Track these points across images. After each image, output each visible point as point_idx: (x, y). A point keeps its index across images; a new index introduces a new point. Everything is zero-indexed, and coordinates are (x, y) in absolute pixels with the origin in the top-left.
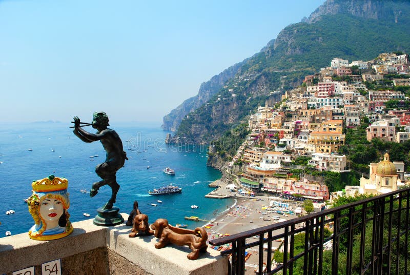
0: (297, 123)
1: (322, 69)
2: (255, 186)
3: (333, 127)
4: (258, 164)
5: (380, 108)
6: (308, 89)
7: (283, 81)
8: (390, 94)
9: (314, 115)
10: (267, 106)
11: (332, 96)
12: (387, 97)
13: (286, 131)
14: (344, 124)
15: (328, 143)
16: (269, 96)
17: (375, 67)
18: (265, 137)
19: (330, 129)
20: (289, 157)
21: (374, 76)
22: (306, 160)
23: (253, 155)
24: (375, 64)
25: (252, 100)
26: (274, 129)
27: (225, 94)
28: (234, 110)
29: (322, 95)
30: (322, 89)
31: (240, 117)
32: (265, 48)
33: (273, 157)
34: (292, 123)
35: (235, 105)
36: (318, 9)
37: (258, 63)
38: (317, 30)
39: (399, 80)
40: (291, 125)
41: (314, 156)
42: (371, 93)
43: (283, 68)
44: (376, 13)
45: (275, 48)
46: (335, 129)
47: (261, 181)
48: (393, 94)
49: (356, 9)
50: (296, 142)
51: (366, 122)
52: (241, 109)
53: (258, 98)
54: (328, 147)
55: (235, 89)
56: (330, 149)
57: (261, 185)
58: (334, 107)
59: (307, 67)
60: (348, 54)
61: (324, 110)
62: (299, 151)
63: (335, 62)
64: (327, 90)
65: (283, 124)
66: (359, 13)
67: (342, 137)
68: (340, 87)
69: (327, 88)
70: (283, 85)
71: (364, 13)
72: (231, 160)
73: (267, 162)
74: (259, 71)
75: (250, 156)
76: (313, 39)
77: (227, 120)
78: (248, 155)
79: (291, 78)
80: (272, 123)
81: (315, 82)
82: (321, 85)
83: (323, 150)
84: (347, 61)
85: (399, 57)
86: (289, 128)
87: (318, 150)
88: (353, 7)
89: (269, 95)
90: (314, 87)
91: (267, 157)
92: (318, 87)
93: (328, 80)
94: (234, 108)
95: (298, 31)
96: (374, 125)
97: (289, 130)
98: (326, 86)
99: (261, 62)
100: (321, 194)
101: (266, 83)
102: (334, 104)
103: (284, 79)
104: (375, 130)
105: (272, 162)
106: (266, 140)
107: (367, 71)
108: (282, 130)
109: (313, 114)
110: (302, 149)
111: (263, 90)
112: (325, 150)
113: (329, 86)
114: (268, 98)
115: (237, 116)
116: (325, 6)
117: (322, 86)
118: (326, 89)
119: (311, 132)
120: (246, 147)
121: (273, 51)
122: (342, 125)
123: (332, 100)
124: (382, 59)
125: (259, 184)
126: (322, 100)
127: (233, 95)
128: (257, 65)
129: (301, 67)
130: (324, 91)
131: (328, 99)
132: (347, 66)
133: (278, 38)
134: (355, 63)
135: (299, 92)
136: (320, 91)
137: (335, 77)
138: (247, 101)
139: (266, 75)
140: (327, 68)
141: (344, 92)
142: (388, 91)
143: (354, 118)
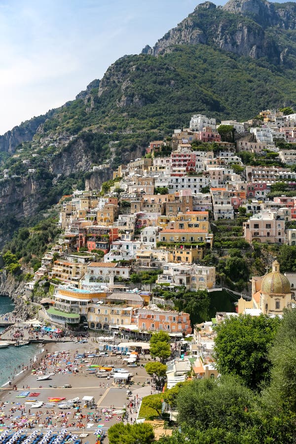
0: (139, 216)
1: (177, 131)
2: (73, 320)
3: (194, 222)
4: (77, 283)
5: (263, 193)
6: (154, 162)
7: (113, 150)
8: (276, 172)
9: (165, 204)
10: (87, 189)
11: (191, 173)
12: (271, 176)
13: (123, 228)
14: (211, 217)
15: (188, 247)
16: (92, 173)
17: (254, 131)
18: (87, 239)
19: (190, 226)
20: (127, 270)
21: (253, 144)
22: (155, 274)
23: (69, 269)
24: (253, 126)
25: (62, 178)
26: (102, 226)
27: (17, 168)
28: (32, 195)
29: (177, 173)
30: (177, 163)
31: (43, 207)
32: (84, 93)
33: (101, 272)
34: (131, 216)
35: (33, 187)
36: (169, 33)
37: (72, 117)
38: (167, 69)
39: (288, 152)
40: (128, 219)
41: (168, 268)
42: (249, 169)
43: (115, 128)
44: (254, 48)
45: (100, 94)
46: (197, 226)
47: (84, 312)
48: (281, 173)
49: (226, 40)
50: (138, 246)
51: (242, 214)
52: (45, 193)
53: (72, 176)
54: (188, 253)
55: (33, 161)
56: (190, 256)
57: (83, 318)
58: (195, 192)
59: (153, 128)
60: (214, 109)
61: (181, 196)
62: (142, 260)
63: (197, 120)
64: (185, 165)
65: (116, 219)
66: (230, 45)
67: (209, 237)
68: (205, 161)
69: (185, 161)
70: (114, 156)
71: (237, 46)
72: (30, 278)
73: (92, 280)
74: (75, 131)
75: (64, 271)
76: (161, 83)
77: (22, 211)
78: (61, 268)
79: (127, 145)
80: (99, 216)
81: (165, 152)
82: (175, 156)
83: (179, 258)
84: (214, 120)
85: (287, 117)
86: (125, 224)
87: (172, 258)
88: (222, 36)
89: (90, 171)
90: (165, 160)
91: (92, 271)
92: (171, 159)
93: (186, 149)
94: (32, 192)
95: (137, 69)
96: (254, 218)
97: (127, 228)
98: (182, 158)
99: (76, 117)
100: (180, 327)
101: (85, 152)
102: (195, 186)
103: (113, 146)
104: (256, 226)
105: (100, 280)
106: (89, 243)
107: (243, 137)
108: (114, 227)
109: (163, 201)
110: (148, 257)
111: (83, 163)
112: (183, 259)
113: (187, 158)
114: (89, 177)
115: (37, 206)
116: (179, 30)
117: (177, 158)
118: (182, 163)
119: (161, 230)
120: (56, 257)
121: (98, 101)
122: (207, 218)
123: (192, 178)
124: (265, 119)
125: (78, 316)
126: (177, 180)
127: (30, 170)
128: (71, 120)
129: (144, 128)
130: (180, 165)
131: (186, 178)
132: (213, 127)
133: (107, 78)
134: (226, 123)
135: (140, 167)
136: (174, 165)
137: (197, 145)
138: (55, 181)
139: (88, 138)
140: (184, 130)
141: (210, 169)
142: (274, 168)
143: (225, 208)
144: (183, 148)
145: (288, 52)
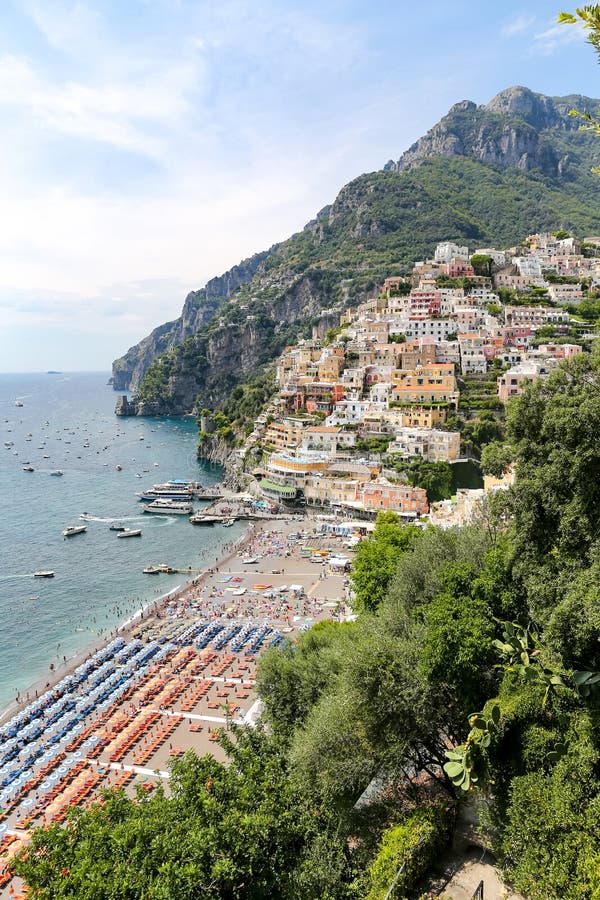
0: (368, 370)
1: (419, 264)
2: (288, 494)
3: (437, 377)
4: (293, 451)
5: (525, 340)
6: (389, 303)
7: (345, 290)
8: (543, 313)
9: (401, 355)
10: (315, 338)
11: (435, 316)
12: (537, 318)
13: (349, 385)
14: (458, 370)
15: (427, 408)
16: (320, 319)
17: (517, 261)
18: (306, 398)
19: (431, 382)
20: (352, 435)
21: (516, 278)
22: (386, 441)
23: (284, 435)
24: (517, 255)
25: (286, 326)
26: (324, 382)
27: (235, 316)
28: (251, 347)
29: (416, 316)
30: (417, 304)
31: (264, 361)
32: (313, 223)
33: (322, 438)
34: (359, 370)
35: (253, 337)
36: (417, 144)
37: (298, 252)
38: (413, 188)
39: (560, 287)
40: (357, 373)
41: (401, 434)
42: (508, 310)
43: (348, 263)
44: (524, 156)
45: (330, 223)
46: (439, 382)
47: (301, 485)
48: (550, 314)
49: (488, 147)
50: (367, 407)
51: (496, 366)
52: (266, 344)
53: (297, 323)
54: (427, 415)
55: (252, 306)
56: (429, 420)
57: (300, 492)
58: (440, 339)
59: (394, 261)
60: (472, 235)
61: (420, 345)
62: (371, 424)
63: (443, 250)
64: (427, 306)
65: (341, 373)
66: (494, 154)
67: (454, 396)
68: (453, 300)
69: (427, 301)
70: (347, 298)
71: (503, 155)
72: (242, 444)
73: (310, 447)
74: (301, 269)
75: (279, 436)
76: (405, 206)
77: (240, 365)
78: (275, 434)
79: (362, 283)
80: (321, 371)
81: (404, 290)
82: (415, 295)
83: (416, 422)
84: (465, 249)
85: (561, 242)
86: (352, 380)
87: (408, 422)
88: (483, 143)
89: (319, 316)
90: (402, 299)
91: (311, 437)
92: (410, 299)
93: (429, 286)
94: (252, 343)
95: (376, 189)
96: (512, 373)
97: (354, 385)
98: (424, 297)
99: (302, 252)
100: (414, 505)
101: (313, 293)
102: (439, 333)
103: (346, 285)
104: (514, 382)
105: (320, 448)
106: (308, 403)
107: (503, 269)
108: (338, 384)
109: (399, 352)
110: (377, 420)
111: (310, 308)
112: (421, 423)
113: (430, 297)
114: (316, 324)
115: (257, 359)
116: (430, 139)
117: (417, 297)
118: (424, 304)
119: (395, 387)
120: (271, 420)
121: (328, 231)
122: (453, 372)
123: (436, 323)
124: (532, 246)
125: (294, 490)
126: (417, 325)
127: (248, 317)
128: (296, 256)
129: (383, 262)
130: (421, 307)
131: (428, 322)
132: (465, 258)
133: (339, 202)
134: (481, 252)
135: (372, 310)
136: (414, 307)
137: (443, 281)
138: (277, 330)
139: (316, 277)
140: (428, 262)
141: (459, 310)
142: (540, 308)
143: (476, 360)
144: (425, 286)
145: (569, 160)
